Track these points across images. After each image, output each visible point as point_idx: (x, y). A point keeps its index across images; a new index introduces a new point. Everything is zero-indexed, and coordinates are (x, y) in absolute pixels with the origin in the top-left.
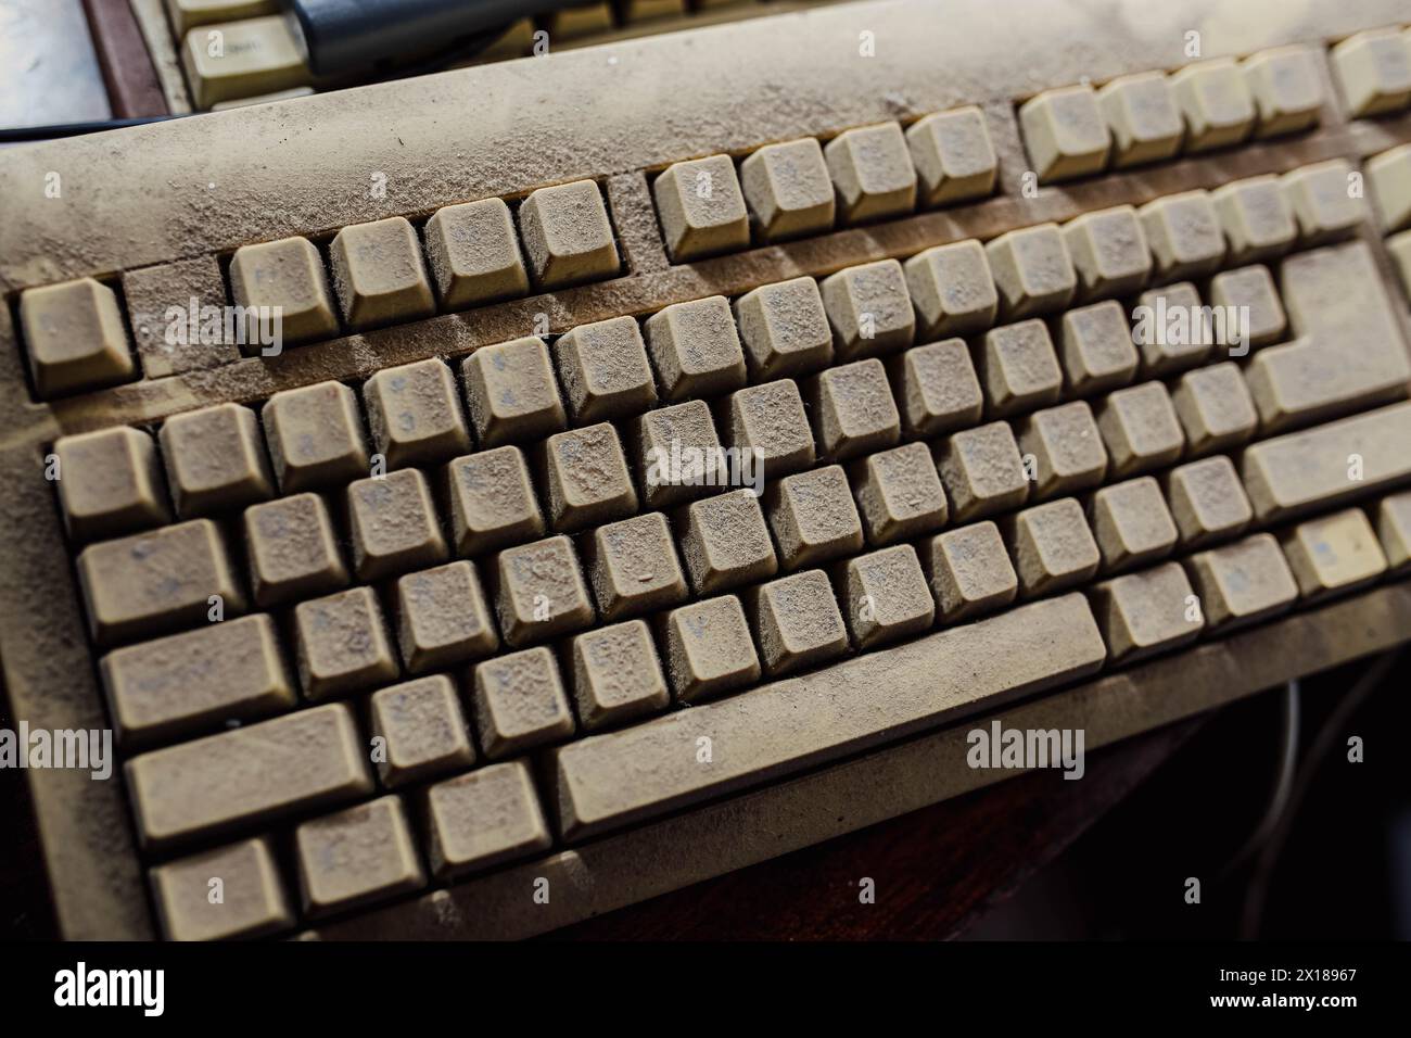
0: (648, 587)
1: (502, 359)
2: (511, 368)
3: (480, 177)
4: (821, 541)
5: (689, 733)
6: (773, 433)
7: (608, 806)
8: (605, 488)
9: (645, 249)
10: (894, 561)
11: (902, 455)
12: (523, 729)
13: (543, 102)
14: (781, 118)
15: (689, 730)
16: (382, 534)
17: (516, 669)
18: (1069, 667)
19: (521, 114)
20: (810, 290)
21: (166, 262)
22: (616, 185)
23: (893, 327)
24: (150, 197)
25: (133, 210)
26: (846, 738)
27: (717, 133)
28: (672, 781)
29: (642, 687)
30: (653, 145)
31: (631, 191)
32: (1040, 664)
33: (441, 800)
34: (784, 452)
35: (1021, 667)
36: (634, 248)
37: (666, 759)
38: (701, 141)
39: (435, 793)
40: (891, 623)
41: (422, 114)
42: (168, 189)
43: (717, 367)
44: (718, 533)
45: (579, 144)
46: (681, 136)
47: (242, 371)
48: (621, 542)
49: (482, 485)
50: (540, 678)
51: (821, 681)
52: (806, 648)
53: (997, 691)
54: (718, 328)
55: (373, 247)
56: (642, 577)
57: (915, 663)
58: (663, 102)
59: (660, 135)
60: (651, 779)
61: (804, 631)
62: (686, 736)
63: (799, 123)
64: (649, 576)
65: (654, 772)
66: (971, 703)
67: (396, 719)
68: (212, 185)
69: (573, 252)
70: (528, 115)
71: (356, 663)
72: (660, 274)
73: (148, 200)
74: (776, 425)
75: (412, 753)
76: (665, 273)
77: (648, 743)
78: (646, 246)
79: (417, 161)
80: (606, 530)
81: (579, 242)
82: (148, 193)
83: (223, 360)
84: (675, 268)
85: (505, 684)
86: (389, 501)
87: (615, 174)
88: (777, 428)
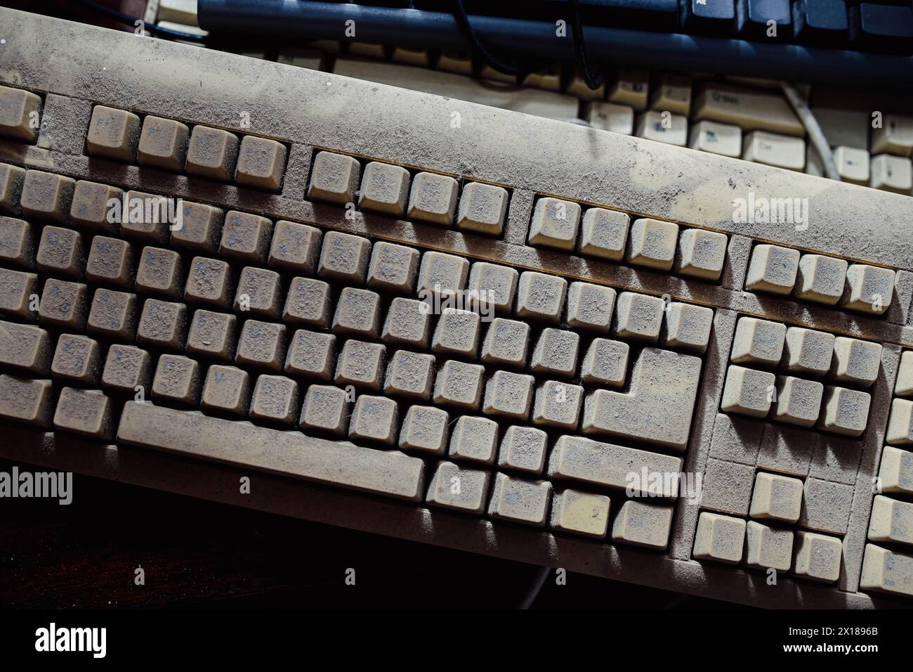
0: (206, 348)
1: (189, 210)
2: (191, 216)
3: (230, 116)
4: (300, 368)
5: (189, 424)
6: (303, 305)
7: (133, 436)
8: (209, 292)
9: (294, 186)
10: (332, 395)
11: (366, 347)
12: (114, 382)
13: (280, 91)
14: (398, 149)
15: (190, 422)
16: (97, 265)
17: (127, 354)
18: (391, 492)
19: (267, 93)
20: (358, 244)
21: (68, 96)
22: (295, 148)
23: (392, 282)
24: (75, 63)
25: (65, 66)
26: (259, 465)
27: (360, 143)
28: (168, 441)
29: (178, 392)
30: (324, 136)
31: (301, 154)
32: (377, 482)
33: (66, 394)
34: (304, 317)
35: (367, 478)
36: (288, 182)
37: (171, 429)
38: (349, 144)
39: (65, 390)
40: (311, 424)
41: (219, 73)
42: (85, 62)
43: (290, 261)
44: (252, 339)
45: (288, 120)
46: (341, 137)
47: (79, 161)
48: (205, 321)
49: (153, 264)
50: (135, 364)
51: (266, 432)
52: (263, 414)
53: (347, 483)
54: (300, 242)
55: (157, 131)
56: (204, 342)
57: (315, 449)
58: (341, 116)
59: (330, 132)
60: (160, 435)
61: (267, 406)
62: (187, 424)
63: (407, 156)
64: (209, 343)
65: (163, 432)
66: (330, 482)
67: (64, 350)
68: (105, 69)
69: (249, 173)
70: (269, 95)
71: (60, 317)
72: (295, 202)
73: (74, 64)
74: (307, 302)
75: (62, 368)
76: (298, 202)
77: (168, 418)
78: (295, 185)
79: (204, 96)
80: (201, 312)
81: (255, 170)
82: (75, 60)
83: (73, 152)
84: (305, 202)
85: (119, 359)
86: (108, 251)
87: (297, 143)
88: (307, 304)
